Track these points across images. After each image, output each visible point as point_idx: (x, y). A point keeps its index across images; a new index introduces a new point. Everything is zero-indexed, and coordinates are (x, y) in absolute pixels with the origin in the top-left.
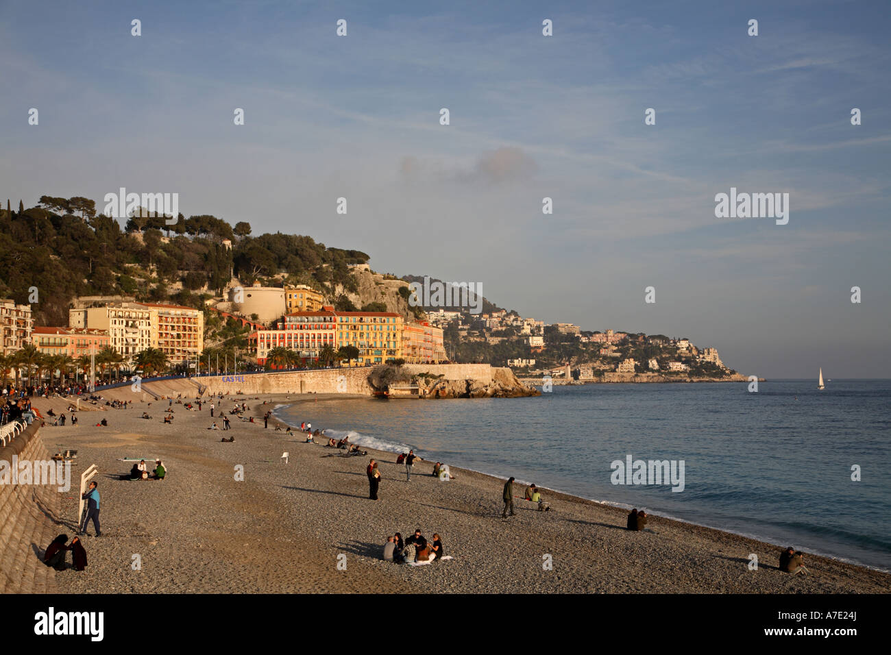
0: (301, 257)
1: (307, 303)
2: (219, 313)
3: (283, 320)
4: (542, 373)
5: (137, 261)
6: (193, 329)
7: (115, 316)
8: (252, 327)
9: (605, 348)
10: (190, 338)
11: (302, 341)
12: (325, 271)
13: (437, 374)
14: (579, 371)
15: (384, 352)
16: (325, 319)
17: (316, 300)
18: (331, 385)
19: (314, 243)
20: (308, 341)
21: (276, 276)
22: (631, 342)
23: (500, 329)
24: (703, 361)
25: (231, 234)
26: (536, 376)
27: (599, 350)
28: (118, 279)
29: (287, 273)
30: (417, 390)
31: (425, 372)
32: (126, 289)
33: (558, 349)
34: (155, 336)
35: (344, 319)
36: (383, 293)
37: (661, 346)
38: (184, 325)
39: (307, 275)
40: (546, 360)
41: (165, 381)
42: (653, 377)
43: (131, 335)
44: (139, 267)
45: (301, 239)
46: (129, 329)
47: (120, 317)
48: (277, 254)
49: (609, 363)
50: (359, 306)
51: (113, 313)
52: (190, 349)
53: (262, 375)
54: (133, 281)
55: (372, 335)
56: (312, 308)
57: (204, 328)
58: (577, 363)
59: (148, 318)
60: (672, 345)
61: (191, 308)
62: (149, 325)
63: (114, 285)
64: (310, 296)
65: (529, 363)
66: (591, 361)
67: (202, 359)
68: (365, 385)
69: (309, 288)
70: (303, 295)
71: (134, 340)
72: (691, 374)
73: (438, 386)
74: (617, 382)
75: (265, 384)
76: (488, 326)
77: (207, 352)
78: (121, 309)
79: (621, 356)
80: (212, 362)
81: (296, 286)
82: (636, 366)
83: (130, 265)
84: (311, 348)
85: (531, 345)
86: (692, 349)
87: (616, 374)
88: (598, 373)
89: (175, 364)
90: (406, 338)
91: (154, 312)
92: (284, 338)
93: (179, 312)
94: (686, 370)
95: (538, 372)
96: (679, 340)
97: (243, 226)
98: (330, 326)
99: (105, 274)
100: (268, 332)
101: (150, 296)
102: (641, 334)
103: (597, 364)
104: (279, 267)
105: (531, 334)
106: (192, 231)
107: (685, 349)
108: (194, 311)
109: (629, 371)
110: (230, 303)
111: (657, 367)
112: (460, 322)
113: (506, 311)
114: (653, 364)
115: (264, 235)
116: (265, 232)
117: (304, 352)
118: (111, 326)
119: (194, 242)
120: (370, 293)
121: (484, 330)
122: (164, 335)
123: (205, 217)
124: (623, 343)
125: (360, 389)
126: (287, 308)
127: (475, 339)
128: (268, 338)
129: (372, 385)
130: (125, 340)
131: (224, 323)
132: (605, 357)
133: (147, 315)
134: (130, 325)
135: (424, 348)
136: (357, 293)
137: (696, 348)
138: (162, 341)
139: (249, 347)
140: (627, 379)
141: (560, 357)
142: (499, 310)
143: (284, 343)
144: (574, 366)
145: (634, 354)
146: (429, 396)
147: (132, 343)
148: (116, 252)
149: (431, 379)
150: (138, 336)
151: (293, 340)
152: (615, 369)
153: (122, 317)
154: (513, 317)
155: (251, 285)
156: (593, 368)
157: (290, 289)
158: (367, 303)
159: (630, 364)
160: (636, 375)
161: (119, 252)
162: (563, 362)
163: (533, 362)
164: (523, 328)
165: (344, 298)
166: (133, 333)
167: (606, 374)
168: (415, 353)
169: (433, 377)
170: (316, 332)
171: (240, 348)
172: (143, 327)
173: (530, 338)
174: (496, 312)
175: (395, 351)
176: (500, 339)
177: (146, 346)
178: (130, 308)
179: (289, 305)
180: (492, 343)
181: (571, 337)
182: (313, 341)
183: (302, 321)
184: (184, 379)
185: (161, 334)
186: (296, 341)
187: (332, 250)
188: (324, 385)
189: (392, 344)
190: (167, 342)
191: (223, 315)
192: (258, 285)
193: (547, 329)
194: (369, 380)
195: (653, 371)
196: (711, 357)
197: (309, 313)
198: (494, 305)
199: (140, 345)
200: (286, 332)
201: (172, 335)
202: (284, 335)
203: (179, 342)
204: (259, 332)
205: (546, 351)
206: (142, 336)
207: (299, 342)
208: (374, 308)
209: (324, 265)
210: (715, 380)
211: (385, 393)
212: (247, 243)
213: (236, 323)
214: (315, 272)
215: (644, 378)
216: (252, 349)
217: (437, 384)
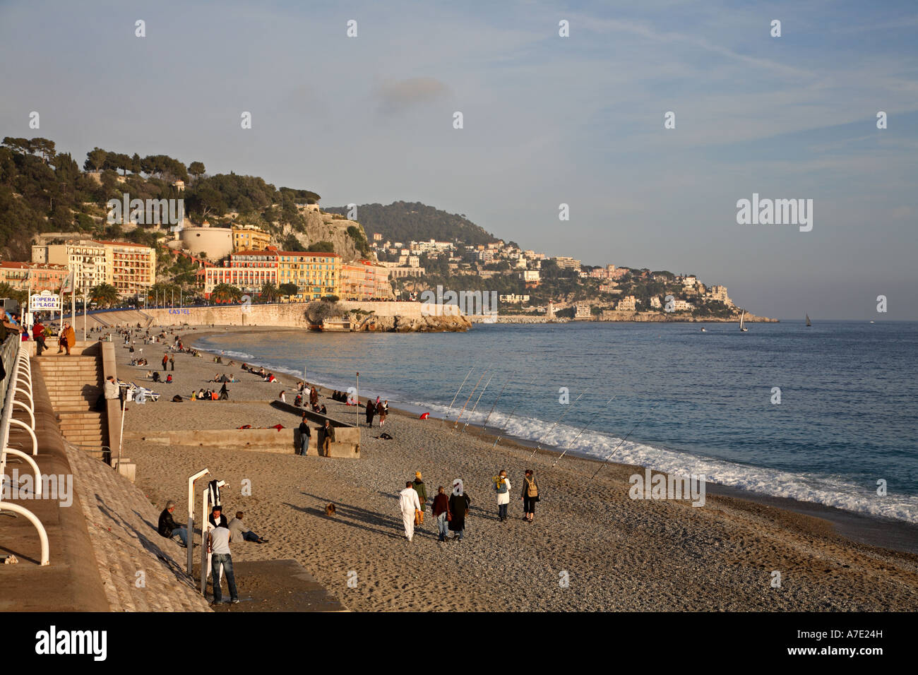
0: (251, 198)
1: (253, 243)
2: (171, 250)
3: (229, 258)
4: (537, 310)
5: (94, 199)
6: (145, 265)
7: (74, 253)
8: (201, 265)
9: (605, 284)
10: (143, 273)
11: (246, 278)
12: (273, 211)
13: (368, 311)
14: (576, 308)
15: (323, 289)
16: (268, 258)
17: (262, 240)
18: (270, 318)
19: (264, 184)
20: (252, 278)
21: (226, 216)
22: (633, 279)
23: (493, 262)
24: (709, 300)
25: (185, 173)
26: (530, 314)
27: (598, 287)
28: (77, 217)
29: (237, 212)
30: (349, 324)
31: (357, 308)
32: (84, 226)
33: (555, 285)
34: (110, 271)
35: (286, 258)
36: (331, 233)
37: (665, 283)
38: (138, 261)
39: (256, 215)
40: (540, 296)
41: (117, 312)
42: (654, 316)
43: (88, 270)
44: (97, 206)
45: (252, 179)
46: (86, 265)
47: (77, 253)
48: (228, 194)
49: (608, 301)
50: (306, 245)
51: (72, 250)
52: (143, 284)
53: (206, 308)
54: (91, 218)
55: (312, 274)
56: (258, 247)
57: (156, 264)
58: (574, 300)
59: (104, 255)
60: (678, 282)
61: (144, 245)
62: (105, 261)
63: (73, 223)
64: (256, 236)
65: (523, 299)
66: (590, 298)
67: (151, 293)
68: (302, 319)
69: (257, 228)
70: (250, 235)
71: (91, 275)
72: (695, 314)
73: (368, 321)
74: (616, 321)
75: (208, 316)
76: (481, 258)
77: (157, 286)
78: (79, 246)
79: (622, 293)
80: (160, 296)
81: (244, 226)
82: (637, 304)
83: (88, 204)
84: (255, 284)
85: (526, 280)
86: (699, 286)
87: (616, 312)
88: (596, 311)
89: (128, 297)
90: (344, 277)
91: (109, 249)
92: (229, 275)
93: (133, 249)
94: (690, 309)
95: (532, 308)
96: (686, 276)
97: (198, 166)
98: (273, 265)
99: (64, 213)
100: (216, 269)
101: (106, 233)
102: (645, 269)
103: (596, 302)
104: (230, 207)
105: (527, 268)
106: (149, 170)
107: (691, 287)
108: (147, 248)
109: (629, 310)
110: (181, 242)
111: (659, 305)
112: (452, 254)
113: (504, 242)
114: (655, 302)
115: (217, 175)
116: (218, 173)
117: (248, 288)
118: (70, 261)
119: (149, 182)
120: (318, 231)
121: (477, 263)
122: (119, 270)
123: (161, 157)
124: (625, 278)
125: (298, 323)
126: (234, 247)
127: (466, 272)
128: (215, 275)
129: (309, 320)
130: (82, 274)
131: (175, 260)
132: (604, 294)
133: (103, 252)
134: (87, 261)
135: (365, 286)
136: (305, 233)
137: (704, 286)
138: (117, 275)
139: (198, 283)
140: (627, 318)
141: (556, 293)
142: (496, 241)
143: (230, 280)
144: (571, 303)
145: (635, 291)
146: (359, 330)
147: (89, 277)
148: (75, 191)
149: (362, 315)
150: (95, 271)
151: (238, 276)
152: (614, 307)
153: (80, 254)
154: (511, 249)
155: (200, 226)
156: (591, 306)
157: (238, 229)
158: (314, 243)
159: (630, 302)
160: (637, 314)
161: (77, 192)
162: (559, 299)
163: (527, 298)
164: (518, 262)
165: (291, 237)
166: (90, 268)
167: (604, 312)
168: (355, 290)
169: (364, 313)
170: (260, 270)
171: (189, 284)
172: (99, 263)
173: (525, 272)
174: (493, 243)
175: (333, 289)
176: (492, 273)
177: (102, 280)
178: (88, 246)
179: (236, 244)
180: (484, 277)
181: (570, 272)
182: (257, 278)
183: (246, 260)
184: (133, 311)
185: (116, 270)
186: (241, 278)
187: (283, 190)
188: (264, 318)
189: (330, 282)
190: (122, 277)
191: (174, 252)
192: (206, 225)
193: (545, 263)
194: (306, 314)
195: (655, 309)
196: (721, 295)
197: (254, 252)
198: (492, 235)
199: (96, 279)
200: (232, 269)
201: (126, 270)
202: (230, 272)
203: (132, 277)
204: (207, 269)
205: (542, 286)
206: (99, 271)
207: (243, 278)
208: (320, 247)
209: (273, 206)
210: (720, 319)
211: (320, 326)
212: (200, 183)
213: (185, 260)
214: (264, 212)
215: (644, 316)
216: (200, 285)
217: (367, 319)
